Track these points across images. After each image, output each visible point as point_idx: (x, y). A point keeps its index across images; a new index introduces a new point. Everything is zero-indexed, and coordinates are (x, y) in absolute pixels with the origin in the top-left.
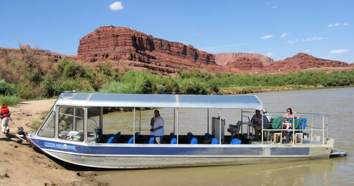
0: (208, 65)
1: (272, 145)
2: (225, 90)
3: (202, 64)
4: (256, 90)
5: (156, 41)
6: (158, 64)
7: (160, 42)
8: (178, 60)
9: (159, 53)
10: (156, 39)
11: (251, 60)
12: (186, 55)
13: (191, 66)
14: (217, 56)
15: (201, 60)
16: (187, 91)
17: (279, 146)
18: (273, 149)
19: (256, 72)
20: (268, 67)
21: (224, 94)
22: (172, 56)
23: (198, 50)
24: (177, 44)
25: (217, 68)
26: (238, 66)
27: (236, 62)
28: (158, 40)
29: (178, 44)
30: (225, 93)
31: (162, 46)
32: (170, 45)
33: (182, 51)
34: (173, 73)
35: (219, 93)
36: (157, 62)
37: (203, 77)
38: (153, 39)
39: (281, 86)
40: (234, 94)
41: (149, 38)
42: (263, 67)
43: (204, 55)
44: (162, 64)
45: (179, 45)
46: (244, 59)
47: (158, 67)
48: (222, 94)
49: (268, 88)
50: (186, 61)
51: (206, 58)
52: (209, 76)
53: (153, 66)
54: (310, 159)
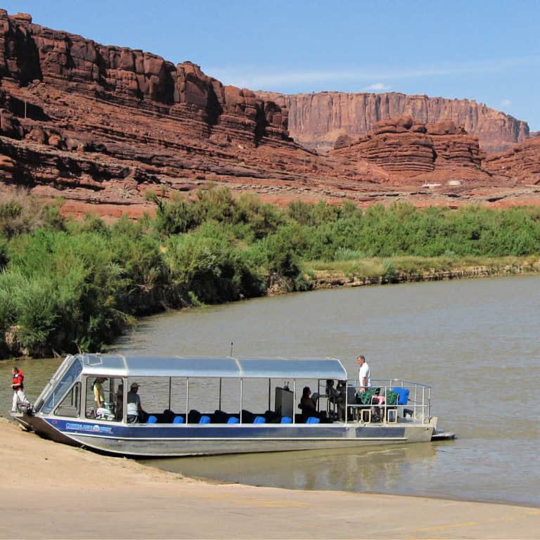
0: (260, 148)
1: (358, 424)
2: (323, 269)
3: (233, 142)
4: (433, 271)
5: (47, 42)
6: (53, 140)
7: (62, 45)
8: (138, 123)
9: (58, 93)
10: (48, 34)
11: (436, 129)
12: (171, 102)
13: (189, 150)
14: (299, 105)
15: (231, 123)
16: (190, 279)
17: (366, 426)
18: (359, 430)
19: (453, 179)
20: (503, 159)
21: (319, 285)
22: (110, 107)
23: (221, 85)
24: (134, 57)
25: (295, 161)
26: (382, 155)
27: (375, 138)
28: (56, 39)
29: (139, 58)
30: (322, 283)
31: (70, 64)
32: (104, 59)
33: (154, 85)
34: (114, 177)
35: (301, 283)
36: (52, 132)
37: (243, 218)
38: (32, 33)
39: (522, 257)
40: (354, 284)
41: (18, 30)
42: (480, 160)
43: (243, 107)
44: (71, 142)
45: (142, 61)
46: (408, 126)
47: (53, 152)
48: (310, 288)
49: (477, 263)
50: (168, 128)
51: (249, 117)
52: (265, 215)
53: (32, 149)
54: (406, 442)
